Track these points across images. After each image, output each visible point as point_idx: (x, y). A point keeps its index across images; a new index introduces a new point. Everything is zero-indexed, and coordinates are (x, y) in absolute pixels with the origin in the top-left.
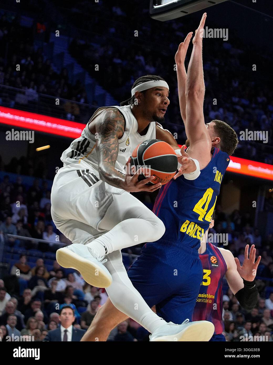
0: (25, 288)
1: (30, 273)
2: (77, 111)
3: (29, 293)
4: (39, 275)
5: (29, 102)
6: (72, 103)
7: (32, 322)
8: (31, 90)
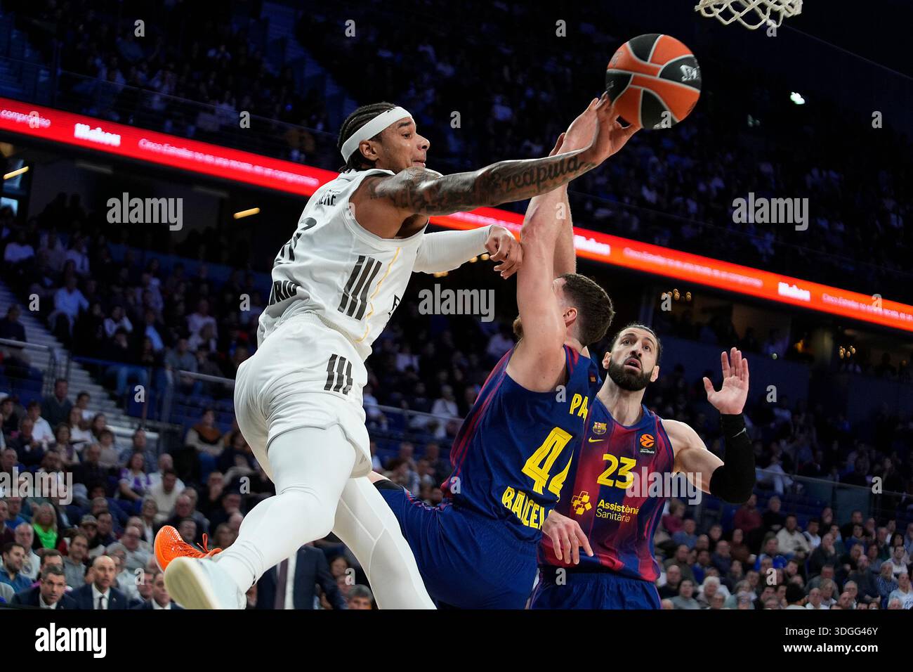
0: (211, 470)
1: (222, 443)
2: (310, 146)
3: (219, 480)
4: (237, 447)
5: (222, 127)
6: (301, 131)
7: (222, 532)
8: (225, 106)
